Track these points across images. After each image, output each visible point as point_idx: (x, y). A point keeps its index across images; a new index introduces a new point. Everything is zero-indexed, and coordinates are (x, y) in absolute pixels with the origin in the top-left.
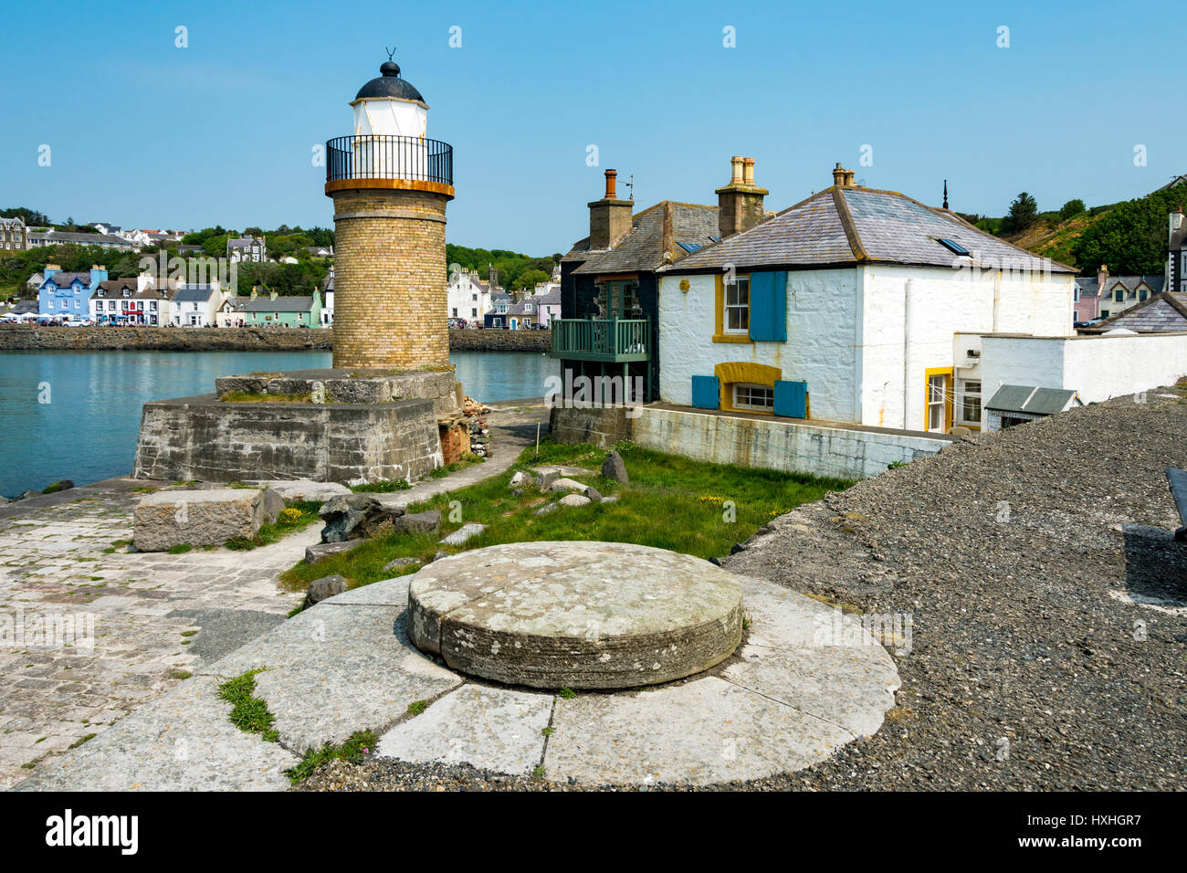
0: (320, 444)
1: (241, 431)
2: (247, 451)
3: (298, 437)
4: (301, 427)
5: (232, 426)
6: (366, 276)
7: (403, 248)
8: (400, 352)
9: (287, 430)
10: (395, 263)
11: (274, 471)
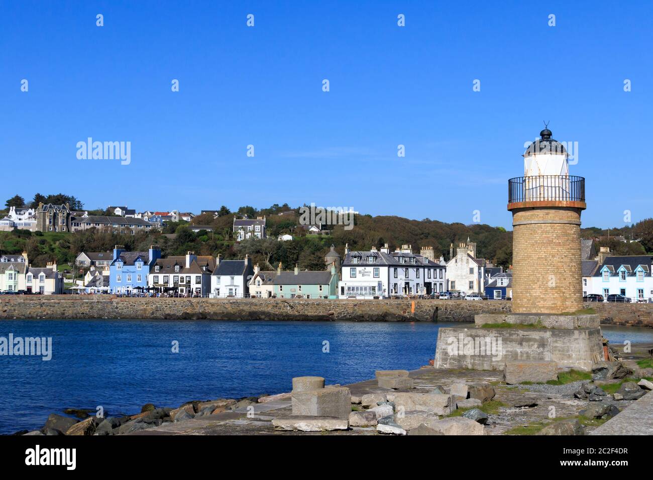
0: (546, 349)
2: (504, 353)
3: (532, 345)
4: (535, 340)
6: (539, 258)
7: (560, 241)
8: (559, 303)
9: (527, 342)
10: (556, 250)
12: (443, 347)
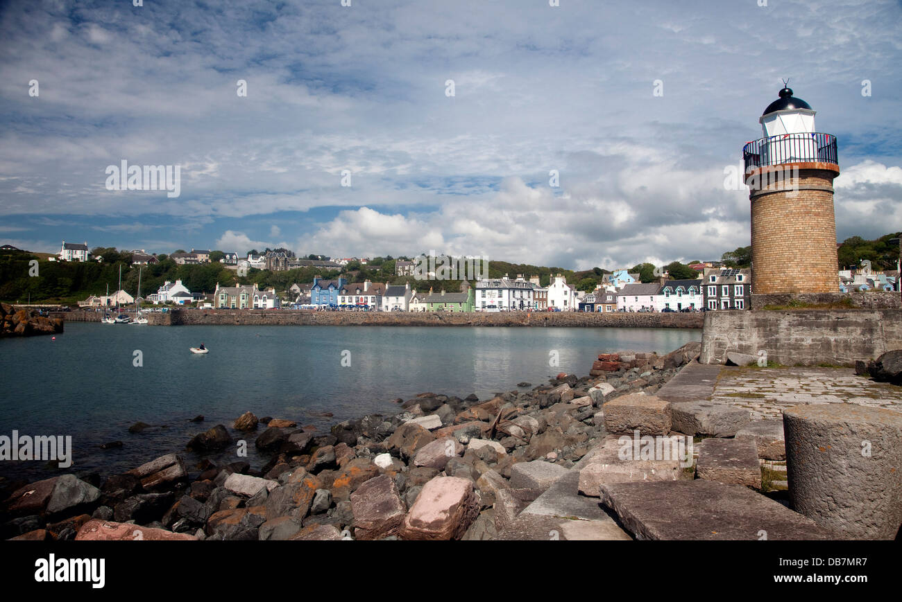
0: (876, 336)
1: (801, 328)
2: (808, 342)
3: (853, 331)
4: (857, 324)
5: (791, 325)
7: (819, 211)
9: (843, 326)
10: (815, 222)
11: (835, 356)
12: (716, 336)
